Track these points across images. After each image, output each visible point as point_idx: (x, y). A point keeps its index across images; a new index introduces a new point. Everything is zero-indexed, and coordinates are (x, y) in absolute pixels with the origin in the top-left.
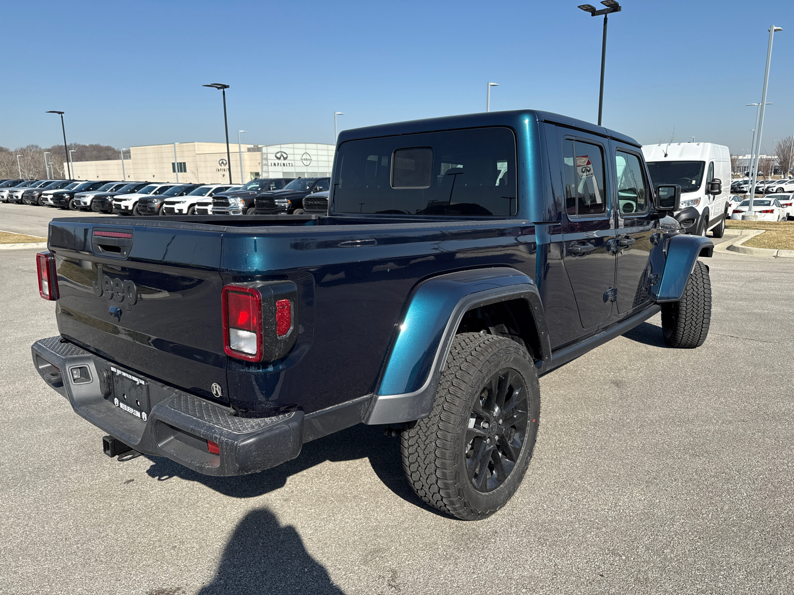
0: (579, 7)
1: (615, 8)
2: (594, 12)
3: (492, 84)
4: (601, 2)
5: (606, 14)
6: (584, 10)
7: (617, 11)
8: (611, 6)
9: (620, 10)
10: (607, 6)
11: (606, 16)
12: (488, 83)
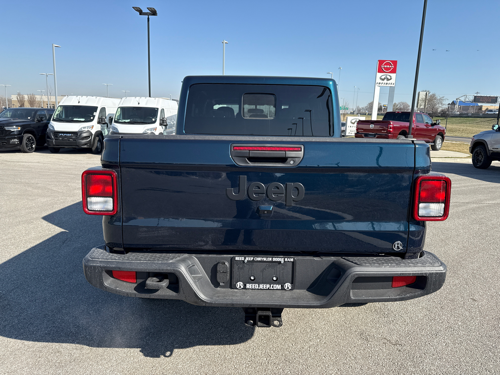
0: (133, 7)
1: (154, 13)
2: (141, 13)
3: (56, 45)
4: (147, 8)
5: (148, 15)
6: (136, 10)
7: (155, 15)
8: (152, 12)
9: (157, 15)
10: (150, 11)
11: (148, 17)
12: (53, 44)
